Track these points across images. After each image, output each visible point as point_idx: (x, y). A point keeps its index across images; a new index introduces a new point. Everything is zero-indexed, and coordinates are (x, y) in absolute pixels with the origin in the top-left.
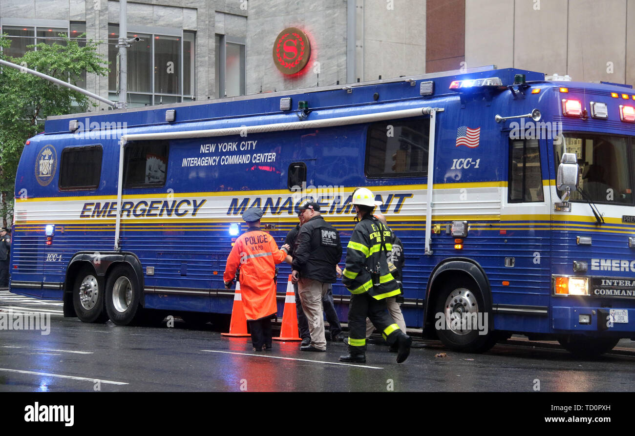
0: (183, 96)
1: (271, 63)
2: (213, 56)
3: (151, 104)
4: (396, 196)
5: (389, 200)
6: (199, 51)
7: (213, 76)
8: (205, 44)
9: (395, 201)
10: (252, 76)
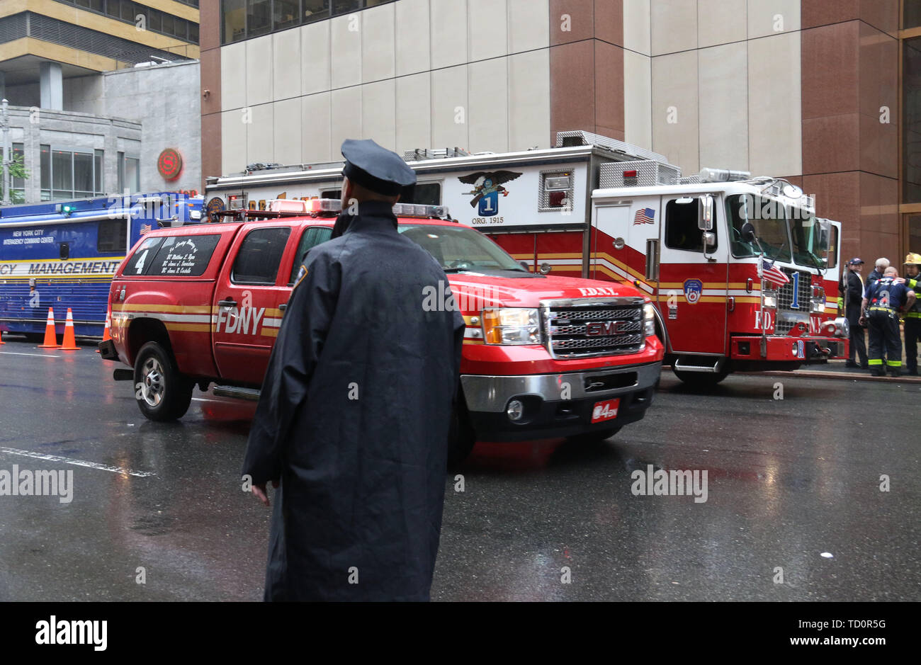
0: (94, 193)
1: (157, 171)
2: (116, 167)
3: (72, 198)
4: (113, 263)
5: (109, 265)
6: (105, 162)
7: (116, 179)
8: (110, 159)
9: (112, 266)
10: (144, 180)
